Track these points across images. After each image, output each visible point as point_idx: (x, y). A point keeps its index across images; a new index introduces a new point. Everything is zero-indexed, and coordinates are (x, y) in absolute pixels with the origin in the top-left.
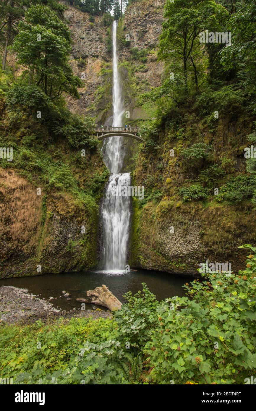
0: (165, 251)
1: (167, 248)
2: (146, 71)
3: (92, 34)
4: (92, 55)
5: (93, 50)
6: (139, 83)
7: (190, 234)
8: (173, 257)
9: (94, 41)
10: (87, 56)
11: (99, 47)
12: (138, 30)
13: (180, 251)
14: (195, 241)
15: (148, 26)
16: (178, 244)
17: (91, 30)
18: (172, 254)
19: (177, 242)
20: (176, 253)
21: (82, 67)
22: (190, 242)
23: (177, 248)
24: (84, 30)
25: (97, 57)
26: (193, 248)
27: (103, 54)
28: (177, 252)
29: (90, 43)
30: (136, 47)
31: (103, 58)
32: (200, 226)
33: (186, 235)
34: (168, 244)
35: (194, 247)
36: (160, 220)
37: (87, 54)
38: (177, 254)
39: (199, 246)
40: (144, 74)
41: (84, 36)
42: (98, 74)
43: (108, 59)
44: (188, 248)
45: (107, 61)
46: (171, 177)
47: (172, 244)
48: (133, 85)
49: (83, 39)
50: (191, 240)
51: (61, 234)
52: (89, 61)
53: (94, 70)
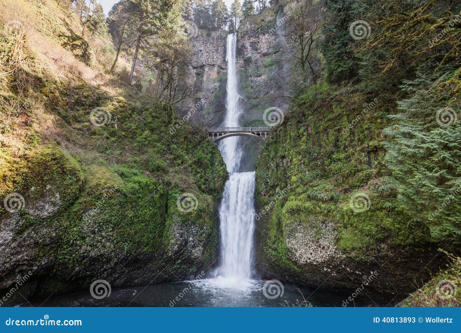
0: (296, 258)
1: (298, 255)
2: (260, 76)
3: (209, 46)
4: (209, 64)
5: (209, 60)
6: (253, 86)
7: (323, 238)
8: (305, 265)
9: (211, 53)
10: (204, 65)
11: (215, 57)
12: (251, 41)
13: (313, 259)
14: (331, 246)
15: (260, 37)
16: (310, 250)
17: (208, 43)
18: (304, 261)
19: (309, 247)
20: (308, 261)
21: (200, 75)
22: (324, 248)
23: (310, 255)
24: (202, 43)
25: (214, 65)
26: (329, 255)
27: (219, 62)
28: (310, 259)
29: (207, 54)
30: (249, 55)
31: (219, 66)
32: (335, 229)
33: (319, 239)
34: (298, 249)
35: (330, 253)
36: (288, 222)
37: (204, 64)
38: (310, 262)
39: (335, 252)
40: (258, 78)
41: (202, 49)
42: (214, 80)
43: (223, 67)
44: (322, 254)
45: (223, 69)
46: (297, 176)
47: (304, 250)
48: (248, 89)
49: (201, 51)
50: (325, 245)
51: (181, 237)
52: (206, 69)
53: (211, 77)
